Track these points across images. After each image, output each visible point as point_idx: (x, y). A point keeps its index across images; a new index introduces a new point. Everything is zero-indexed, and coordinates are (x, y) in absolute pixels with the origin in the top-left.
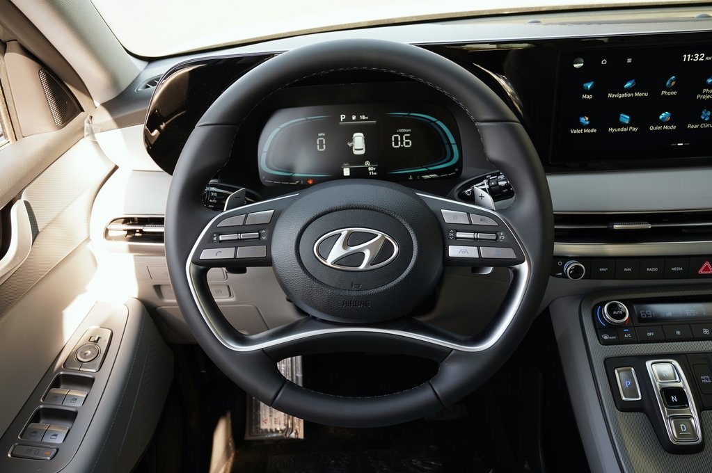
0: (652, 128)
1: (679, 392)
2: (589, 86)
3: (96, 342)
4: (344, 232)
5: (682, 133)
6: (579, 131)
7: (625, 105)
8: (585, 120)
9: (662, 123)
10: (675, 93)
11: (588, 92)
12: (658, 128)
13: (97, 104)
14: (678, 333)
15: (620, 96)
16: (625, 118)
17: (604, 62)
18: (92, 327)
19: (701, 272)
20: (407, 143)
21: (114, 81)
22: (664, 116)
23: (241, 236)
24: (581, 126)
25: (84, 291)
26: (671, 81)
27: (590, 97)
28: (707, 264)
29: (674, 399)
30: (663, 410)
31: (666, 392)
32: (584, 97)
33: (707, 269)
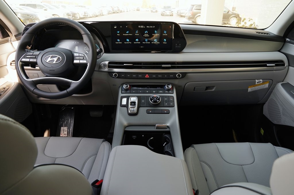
0: (135, 43)
2: (118, 32)
3: (4, 88)
4: (51, 56)
5: (141, 44)
7: (128, 37)
8: (118, 40)
9: (136, 42)
10: (138, 35)
11: (118, 34)
12: (136, 43)
13: (13, 35)
14: (141, 92)
15: (126, 35)
16: (128, 40)
17: (121, 27)
18: (4, 86)
19: (146, 77)
20: (88, 49)
21: (17, 30)
22: (137, 40)
23: (31, 57)
24: (118, 42)
25: (4, 77)
26: (137, 32)
27: (119, 35)
28: (147, 75)
29: (133, 104)
30: (130, 106)
31: (131, 102)
32: (118, 35)
33: (147, 76)
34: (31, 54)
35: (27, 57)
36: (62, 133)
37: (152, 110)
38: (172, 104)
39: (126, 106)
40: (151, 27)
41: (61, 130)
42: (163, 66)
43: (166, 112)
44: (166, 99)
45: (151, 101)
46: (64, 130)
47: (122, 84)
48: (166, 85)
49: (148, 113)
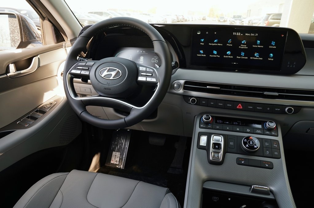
0: (224, 57)
1: (219, 145)
2: (203, 40)
3: (51, 104)
4: (108, 68)
5: (235, 59)
6: (200, 55)
7: (216, 48)
8: (202, 52)
9: (227, 55)
10: (231, 45)
11: (202, 42)
12: (227, 57)
13: (69, 40)
14: (228, 128)
15: (213, 44)
16: (215, 52)
17: (207, 33)
18: (52, 101)
19: (238, 107)
20: (156, 61)
21: (74, 33)
22: (229, 53)
23: (84, 68)
24: (200, 54)
25: (52, 90)
26: (230, 41)
27: (203, 44)
28: (240, 105)
29: (217, 147)
30: (211, 149)
31: (215, 144)
32: (201, 44)
33: (240, 107)
34: (84, 64)
35: (78, 68)
36: (114, 159)
37: (245, 159)
38: (276, 153)
39: (207, 148)
40: (252, 35)
41: (113, 155)
42: (265, 93)
43: (267, 165)
44: (267, 144)
45: (245, 145)
46: (116, 156)
47: (202, 114)
48: (266, 122)
49: (239, 164)
